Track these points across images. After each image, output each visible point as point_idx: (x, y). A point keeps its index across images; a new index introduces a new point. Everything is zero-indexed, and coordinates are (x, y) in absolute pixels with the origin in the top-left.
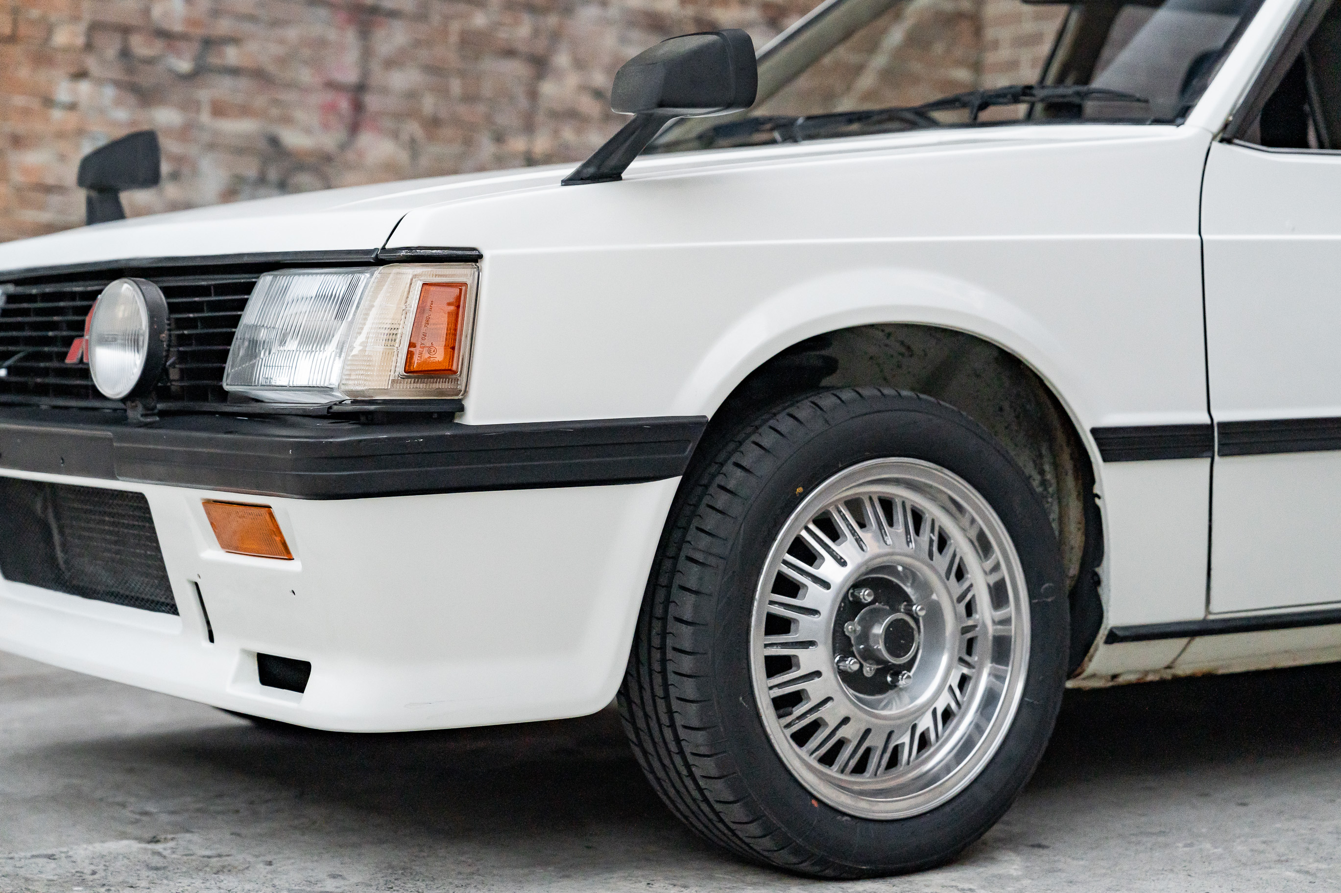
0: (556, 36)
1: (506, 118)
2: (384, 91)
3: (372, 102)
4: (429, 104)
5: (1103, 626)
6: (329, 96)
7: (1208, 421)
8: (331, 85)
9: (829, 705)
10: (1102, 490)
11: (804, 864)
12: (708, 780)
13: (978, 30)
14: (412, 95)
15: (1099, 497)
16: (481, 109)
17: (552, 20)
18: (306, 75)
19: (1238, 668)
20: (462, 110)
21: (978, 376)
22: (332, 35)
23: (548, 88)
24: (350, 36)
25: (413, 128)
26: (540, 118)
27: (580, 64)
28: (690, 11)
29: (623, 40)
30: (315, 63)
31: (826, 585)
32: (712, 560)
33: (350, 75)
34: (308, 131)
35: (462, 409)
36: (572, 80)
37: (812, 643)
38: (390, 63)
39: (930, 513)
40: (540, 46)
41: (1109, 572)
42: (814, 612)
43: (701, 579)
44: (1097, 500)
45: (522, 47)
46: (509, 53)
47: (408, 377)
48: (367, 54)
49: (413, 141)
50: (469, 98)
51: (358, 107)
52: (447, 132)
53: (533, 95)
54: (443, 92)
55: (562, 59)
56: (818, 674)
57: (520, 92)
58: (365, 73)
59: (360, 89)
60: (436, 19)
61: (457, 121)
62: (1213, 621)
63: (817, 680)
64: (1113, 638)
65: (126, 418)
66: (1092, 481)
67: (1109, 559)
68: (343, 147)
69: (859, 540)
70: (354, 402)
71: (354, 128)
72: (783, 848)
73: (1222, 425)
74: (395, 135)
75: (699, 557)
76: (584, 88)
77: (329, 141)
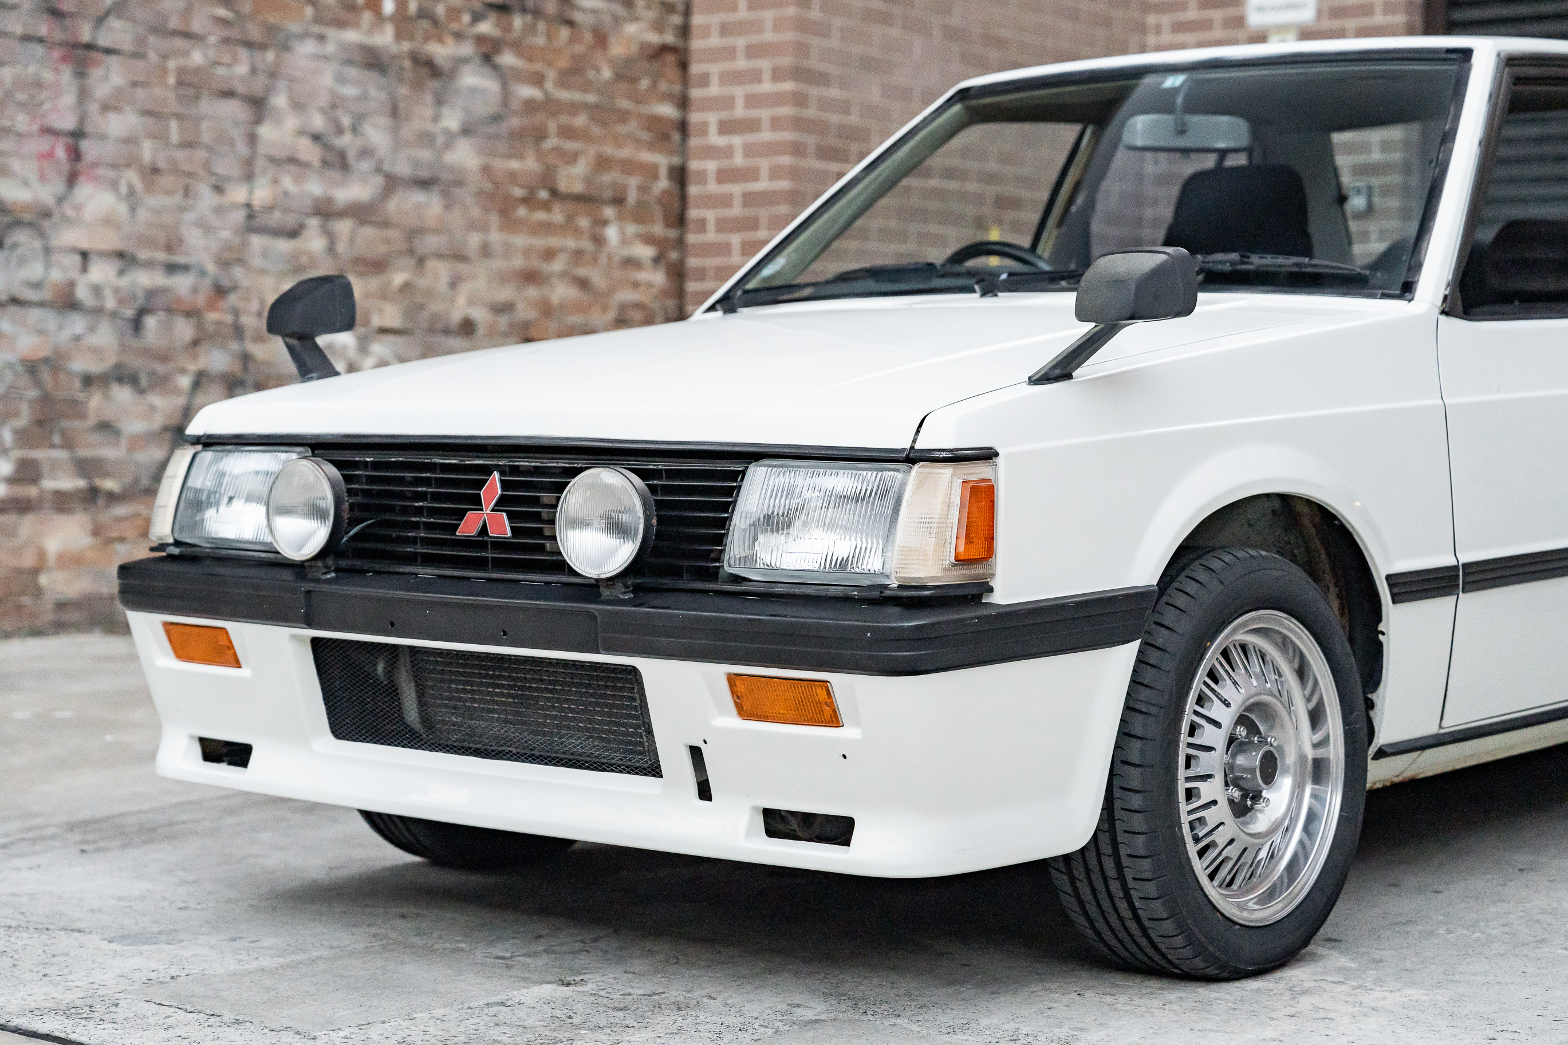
0: (273, 75)
1: (227, 166)
2: (103, 137)
3: (89, 148)
4: (147, 150)
5: (1373, 744)
6: (45, 143)
7: (1456, 564)
8: (48, 131)
9: (1221, 828)
10: (1388, 629)
11: (1210, 969)
12: (1145, 901)
13: (684, 66)
14: (130, 141)
15: (1383, 634)
16: (201, 154)
17: (270, 56)
18: (22, 122)
19: (1430, 773)
20: (180, 155)
21: (1250, 525)
22: (48, 76)
23: (266, 131)
24: (67, 75)
25: (131, 177)
26: (260, 163)
27: (298, 106)
28: (406, 46)
29: (341, 79)
30: (31, 108)
31: (1217, 724)
32: (1153, 710)
33: (67, 122)
34: (26, 183)
35: (991, 590)
36: (291, 123)
37: (1210, 776)
38: (106, 107)
39: (1271, 655)
40: (257, 86)
41: (1384, 699)
42: (1210, 749)
43: (1145, 725)
44: (1381, 637)
45: (240, 88)
46: (229, 94)
47: (956, 565)
48: (83, 95)
49: (132, 192)
50: (187, 145)
51: (75, 155)
52: (165, 181)
53: (252, 139)
54: (161, 137)
55: (280, 101)
56: (1214, 802)
57: (238, 135)
58: (82, 119)
59: (78, 134)
60: (152, 56)
61: (175, 169)
62: (1443, 734)
63: (1213, 808)
64: (1381, 753)
65: (600, 595)
66: (1379, 619)
67: (1385, 686)
68: (60, 200)
69: (1235, 683)
70: (900, 587)
71: (72, 179)
72: (1197, 957)
73: (1465, 566)
74: (114, 185)
75: (1143, 708)
76: (301, 132)
77: (46, 194)
